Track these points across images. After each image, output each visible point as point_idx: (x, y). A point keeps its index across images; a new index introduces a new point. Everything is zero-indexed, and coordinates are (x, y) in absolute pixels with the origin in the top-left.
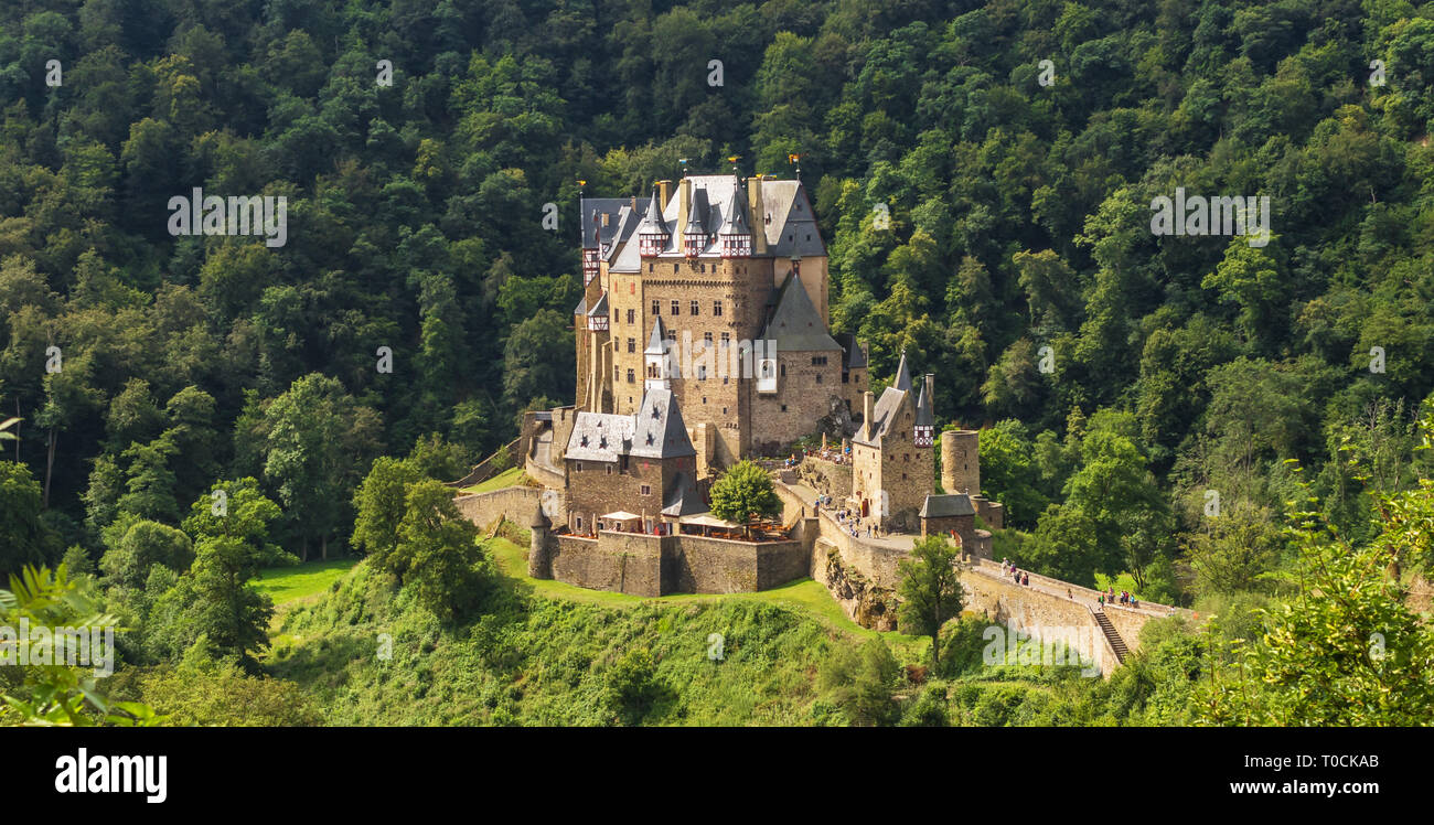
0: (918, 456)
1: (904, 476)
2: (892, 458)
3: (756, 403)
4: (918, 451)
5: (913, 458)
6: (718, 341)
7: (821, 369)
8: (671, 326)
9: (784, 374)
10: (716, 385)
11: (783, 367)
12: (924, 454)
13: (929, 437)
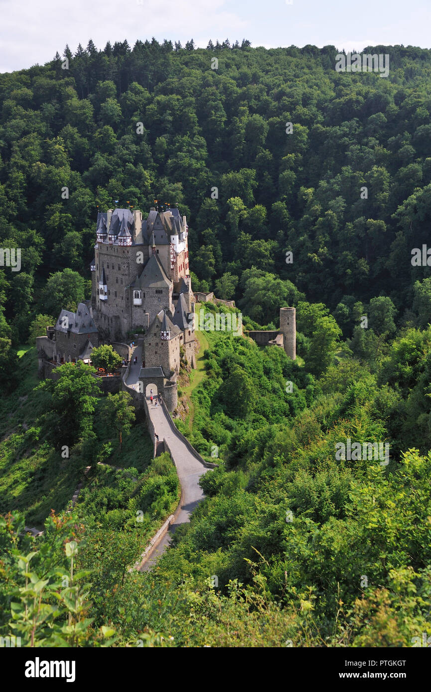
0: (162, 344)
1: (156, 353)
2: (150, 344)
3: (134, 309)
4: (162, 342)
5: (160, 345)
6: (119, 281)
7: (160, 295)
8: (107, 273)
9: (144, 297)
10: (120, 300)
11: (144, 294)
12: (164, 343)
13: (166, 336)
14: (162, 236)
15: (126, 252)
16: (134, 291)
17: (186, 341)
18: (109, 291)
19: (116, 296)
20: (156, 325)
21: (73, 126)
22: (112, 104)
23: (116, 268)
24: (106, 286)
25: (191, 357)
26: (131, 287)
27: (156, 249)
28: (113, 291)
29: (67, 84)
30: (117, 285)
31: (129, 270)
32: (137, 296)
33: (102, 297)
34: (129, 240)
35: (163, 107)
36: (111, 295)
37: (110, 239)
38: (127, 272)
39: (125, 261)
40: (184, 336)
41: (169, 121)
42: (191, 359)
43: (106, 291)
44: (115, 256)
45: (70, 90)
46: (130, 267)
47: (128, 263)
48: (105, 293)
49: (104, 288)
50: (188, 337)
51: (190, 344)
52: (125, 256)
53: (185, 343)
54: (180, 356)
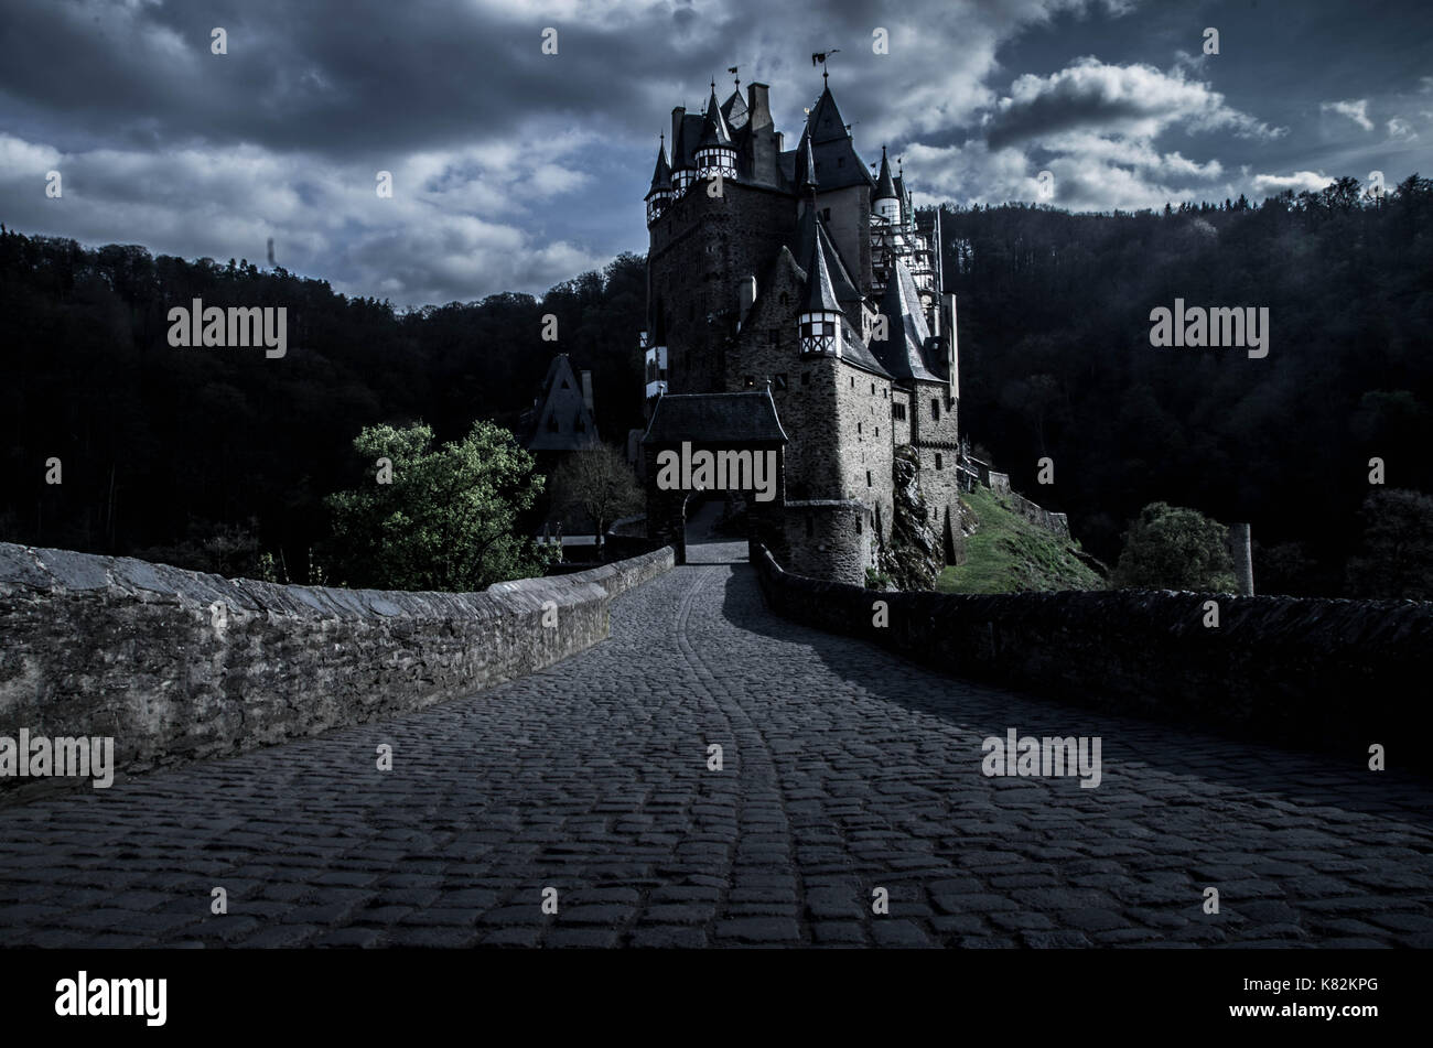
4: (803, 368)
12: (816, 371)
13: (823, 337)
14: (840, 160)
17: (922, 436)
20: (780, 290)
24: (663, 351)
25: (941, 510)
28: (681, 353)
30: (692, 328)
31: (726, 260)
33: (653, 389)
34: (726, 162)
36: (678, 371)
37: (675, 185)
38: (718, 267)
39: (712, 228)
40: (912, 409)
42: (941, 519)
43: (663, 365)
44: (688, 234)
46: (732, 251)
47: (724, 238)
48: (662, 371)
49: (657, 355)
50: (932, 423)
51: (938, 457)
52: (715, 213)
53: (915, 441)
54: (895, 477)
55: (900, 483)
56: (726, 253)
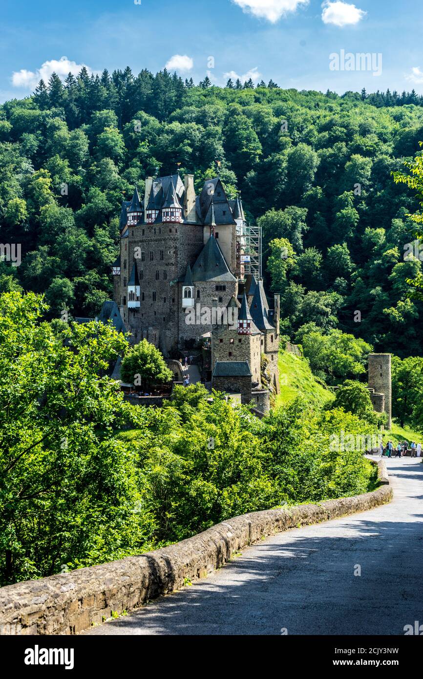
0: (240, 341)
1: (230, 354)
3: (182, 313)
4: (240, 337)
6: (161, 277)
7: (222, 294)
8: (141, 268)
9: (198, 296)
10: (161, 303)
11: (198, 292)
12: (244, 339)
13: (247, 328)
14: (224, 212)
15: (174, 230)
16: (184, 288)
17: (268, 350)
18: (142, 294)
19: (154, 299)
21: (63, 158)
22: (113, 134)
23: (158, 256)
24: (138, 287)
26: (178, 282)
27: (216, 231)
28: (150, 292)
29: (55, 115)
30: (157, 283)
31: (176, 257)
32: (188, 295)
33: (132, 304)
34: (178, 214)
35: (180, 138)
36: (146, 299)
37: (149, 216)
38: (173, 261)
39: (171, 243)
40: (265, 341)
41: (187, 153)
43: (138, 294)
44: (156, 241)
45: (59, 121)
46: (179, 253)
47: (176, 248)
48: (138, 297)
49: (136, 290)
50: (271, 343)
51: (272, 356)
52: (172, 237)
53: (266, 352)
54: (261, 367)
55: (263, 369)
56: (177, 254)
